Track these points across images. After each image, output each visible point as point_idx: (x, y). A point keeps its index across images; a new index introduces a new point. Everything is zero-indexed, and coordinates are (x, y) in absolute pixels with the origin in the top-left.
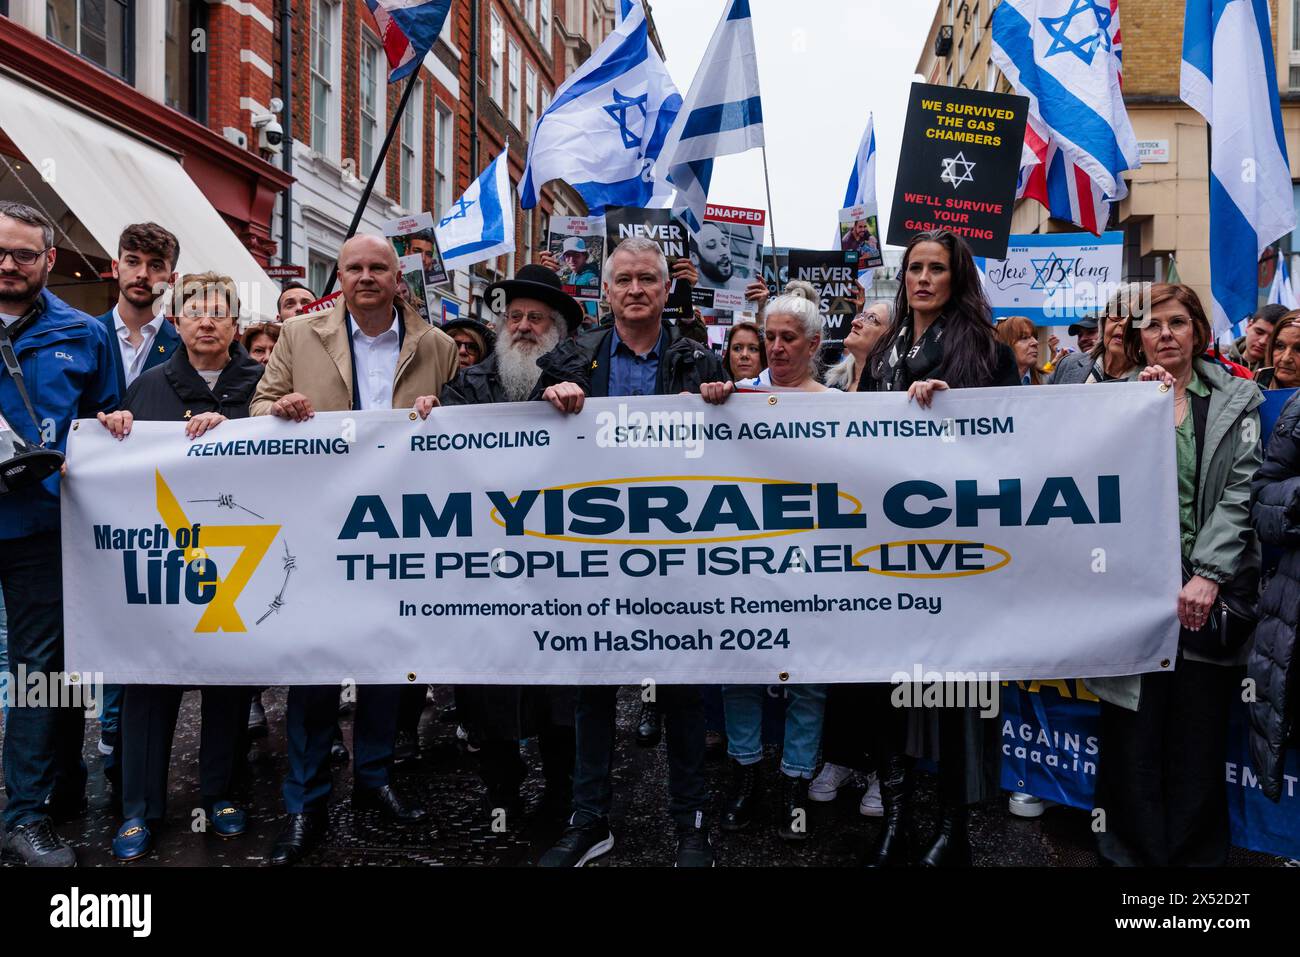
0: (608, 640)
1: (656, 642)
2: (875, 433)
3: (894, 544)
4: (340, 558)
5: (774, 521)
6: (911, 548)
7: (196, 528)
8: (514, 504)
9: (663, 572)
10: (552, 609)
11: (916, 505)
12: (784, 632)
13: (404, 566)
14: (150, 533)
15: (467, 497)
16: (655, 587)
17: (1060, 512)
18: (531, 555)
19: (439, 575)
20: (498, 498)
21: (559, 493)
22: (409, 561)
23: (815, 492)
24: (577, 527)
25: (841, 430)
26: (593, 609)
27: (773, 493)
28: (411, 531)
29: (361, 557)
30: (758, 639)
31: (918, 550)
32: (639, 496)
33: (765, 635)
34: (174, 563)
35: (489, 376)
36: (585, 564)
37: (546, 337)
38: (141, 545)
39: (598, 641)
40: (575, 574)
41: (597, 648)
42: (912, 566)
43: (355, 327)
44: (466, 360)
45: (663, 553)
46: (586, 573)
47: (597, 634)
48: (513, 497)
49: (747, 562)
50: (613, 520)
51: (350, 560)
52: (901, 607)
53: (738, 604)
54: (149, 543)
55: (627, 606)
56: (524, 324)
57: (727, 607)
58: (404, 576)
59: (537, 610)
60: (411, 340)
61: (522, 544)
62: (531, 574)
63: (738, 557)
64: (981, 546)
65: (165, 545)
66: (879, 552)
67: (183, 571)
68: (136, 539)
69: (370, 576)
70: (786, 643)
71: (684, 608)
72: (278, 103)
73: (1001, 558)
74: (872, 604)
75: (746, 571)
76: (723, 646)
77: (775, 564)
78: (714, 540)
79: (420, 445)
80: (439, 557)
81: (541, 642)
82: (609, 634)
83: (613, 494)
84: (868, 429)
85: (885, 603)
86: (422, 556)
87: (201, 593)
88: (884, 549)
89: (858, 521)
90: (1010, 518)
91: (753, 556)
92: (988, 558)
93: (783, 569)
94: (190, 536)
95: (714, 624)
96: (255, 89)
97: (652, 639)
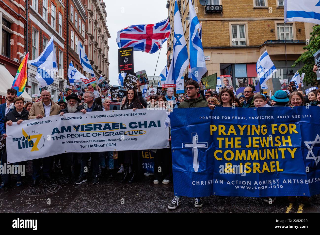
0: (90, 146)
1: (97, 146)
2: (127, 116)
3: (130, 131)
4: (52, 137)
5: (114, 128)
6: (133, 131)
7: (29, 136)
8: (77, 127)
9: (98, 136)
10: (82, 142)
11: (133, 125)
12: (115, 144)
13: (62, 137)
14: (22, 138)
15: (70, 126)
16: (97, 138)
17: (152, 126)
18: (80, 134)
19: (68, 137)
20: (74, 126)
21: (83, 125)
22: (63, 136)
23: (119, 124)
24: (86, 130)
25: (123, 115)
26: (88, 142)
27: (113, 124)
28: (63, 132)
29: (55, 137)
30: (112, 145)
31: (134, 132)
32: (95, 125)
33: (113, 144)
34: (26, 142)
35: (67, 111)
36: (87, 135)
37: (75, 104)
38: (21, 140)
39: (89, 146)
40: (86, 137)
41: (89, 147)
42: (133, 134)
43: (44, 104)
44: (63, 108)
45: (98, 133)
46: (87, 136)
47: (89, 145)
48: (77, 126)
49: (110, 134)
50: (91, 129)
51: (54, 137)
52: (131, 140)
53: (109, 140)
54: (22, 139)
55: (93, 141)
56: (72, 103)
57: (107, 140)
58: (62, 138)
59: (80, 142)
60: (53, 106)
61: (78, 133)
62: (79, 137)
63: (109, 133)
64: (142, 131)
65: (25, 139)
66: (128, 132)
67: (28, 143)
68: (20, 139)
69: (57, 139)
70: (116, 145)
71: (101, 141)
72: (25, 53)
73: (145, 132)
74: (128, 139)
75: (110, 135)
76: (107, 146)
77: (114, 134)
78: (105, 131)
79: (62, 119)
80: (67, 135)
81: (81, 146)
82: (90, 145)
83: (91, 125)
84: (127, 115)
85: (129, 139)
86: (65, 135)
87: (31, 146)
88: (129, 132)
89: (125, 128)
90: (146, 127)
91: (111, 133)
92: (143, 132)
93: (115, 135)
94: (28, 137)
95: (105, 143)
96: (20, 50)
97: (97, 145)
